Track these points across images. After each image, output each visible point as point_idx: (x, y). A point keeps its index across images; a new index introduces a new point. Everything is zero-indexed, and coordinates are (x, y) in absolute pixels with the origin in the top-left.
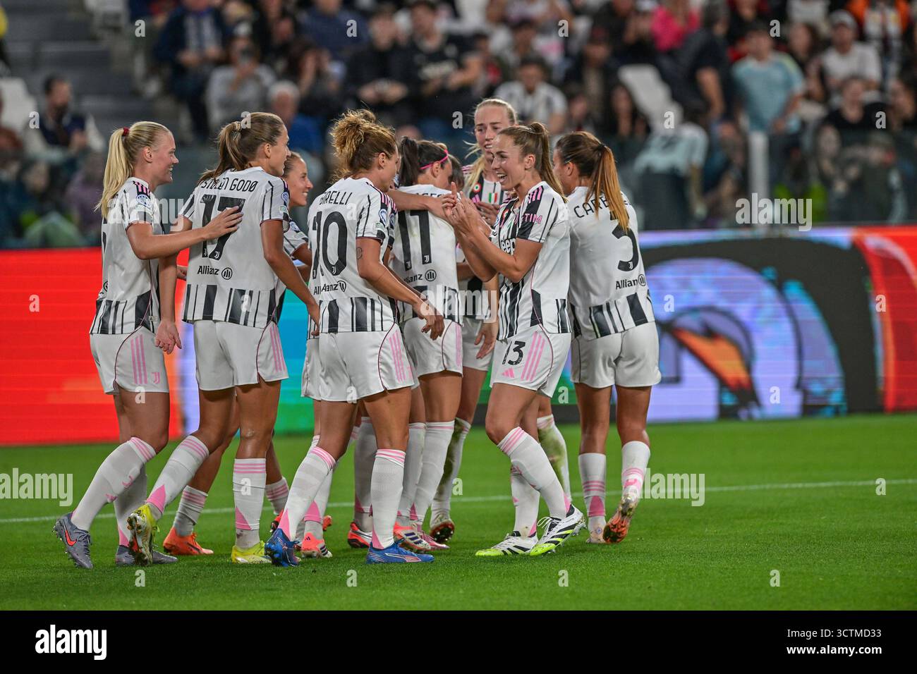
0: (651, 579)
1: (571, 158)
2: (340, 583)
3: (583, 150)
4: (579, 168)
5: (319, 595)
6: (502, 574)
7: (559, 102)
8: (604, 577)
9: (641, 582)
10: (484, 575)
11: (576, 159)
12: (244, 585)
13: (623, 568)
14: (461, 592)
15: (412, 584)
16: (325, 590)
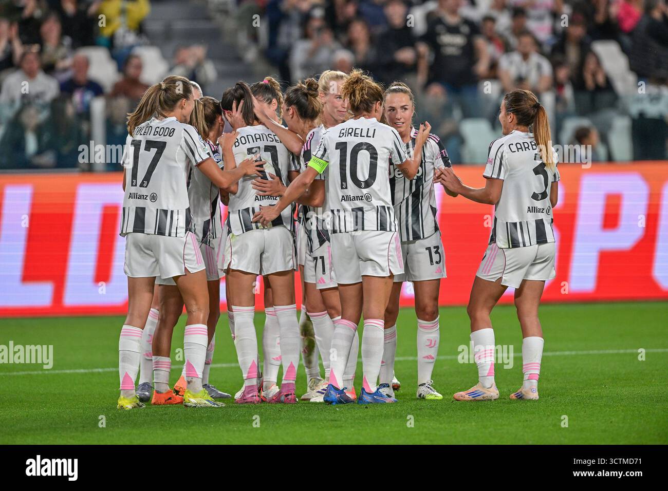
0: (613, 416)
1: (513, 110)
2: (385, 417)
3: (523, 106)
4: (517, 118)
5: (370, 425)
6: (504, 411)
7: (546, 67)
8: (578, 414)
9: (605, 418)
10: (490, 411)
11: (516, 112)
12: (316, 417)
13: (592, 408)
14: (473, 424)
15: (438, 418)
16: (374, 421)
